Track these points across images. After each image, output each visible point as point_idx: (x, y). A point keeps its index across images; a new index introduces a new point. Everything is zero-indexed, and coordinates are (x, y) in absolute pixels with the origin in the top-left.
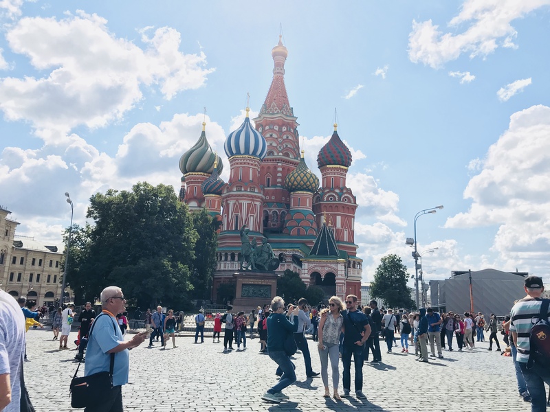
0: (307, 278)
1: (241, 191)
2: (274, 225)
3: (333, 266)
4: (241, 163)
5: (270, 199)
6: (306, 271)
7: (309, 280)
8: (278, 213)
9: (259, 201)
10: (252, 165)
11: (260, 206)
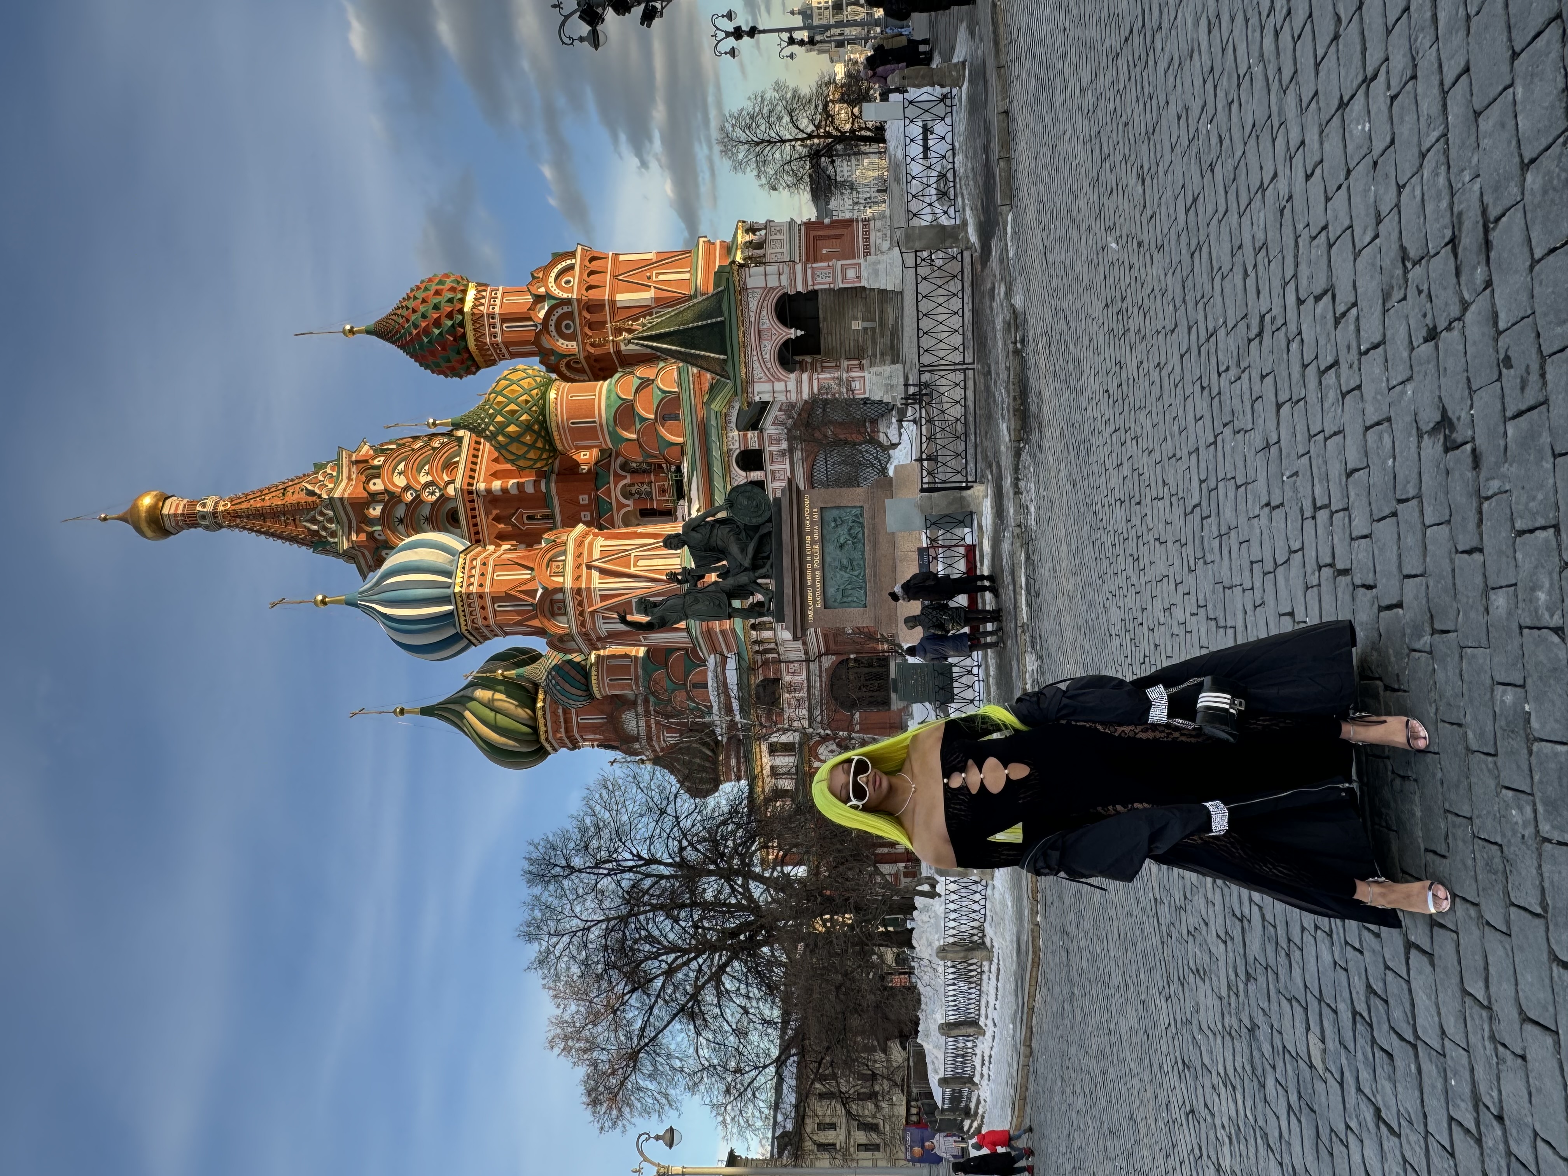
0: (799, 382)
1: (563, 601)
2: (663, 491)
3: (753, 304)
4: (483, 608)
5: (585, 508)
6: (779, 386)
7: (805, 376)
8: (627, 481)
9: (591, 545)
10: (483, 575)
11: (607, 538)
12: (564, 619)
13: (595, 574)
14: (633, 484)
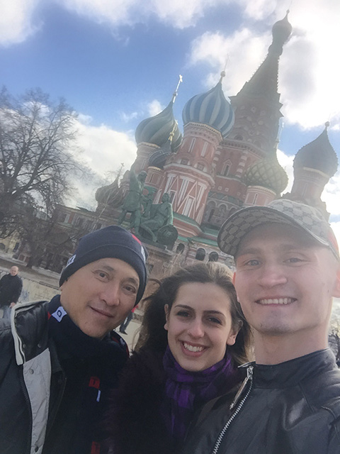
1: (186, 164)
5: (223, 190)
8: (227, 209)
9: (205, 183)
10: (209, 138)
11: (205, 190)
12: (180, 162)
13: (193, 181)
14: (225, 210)
